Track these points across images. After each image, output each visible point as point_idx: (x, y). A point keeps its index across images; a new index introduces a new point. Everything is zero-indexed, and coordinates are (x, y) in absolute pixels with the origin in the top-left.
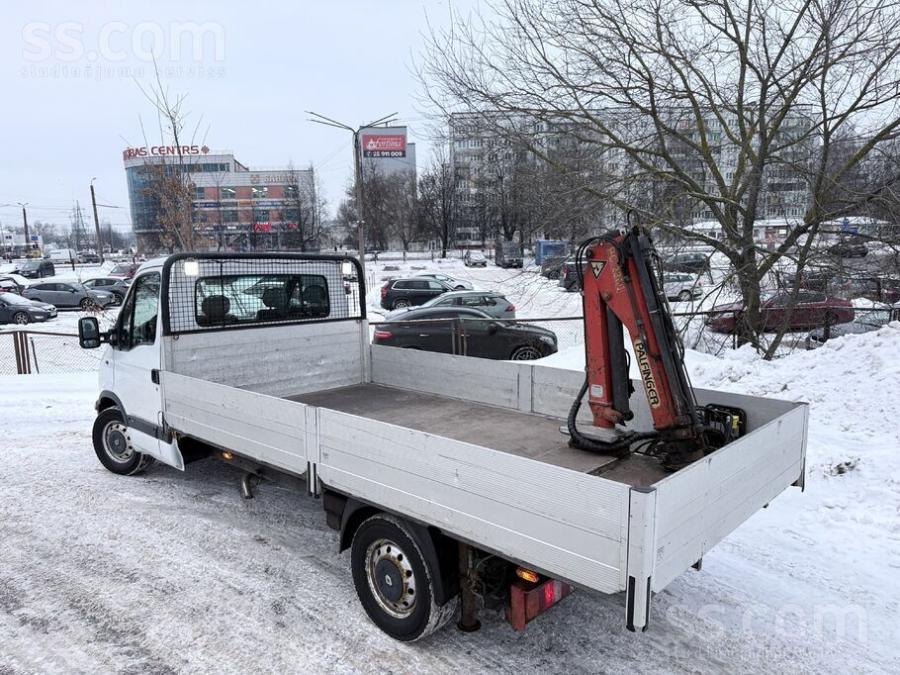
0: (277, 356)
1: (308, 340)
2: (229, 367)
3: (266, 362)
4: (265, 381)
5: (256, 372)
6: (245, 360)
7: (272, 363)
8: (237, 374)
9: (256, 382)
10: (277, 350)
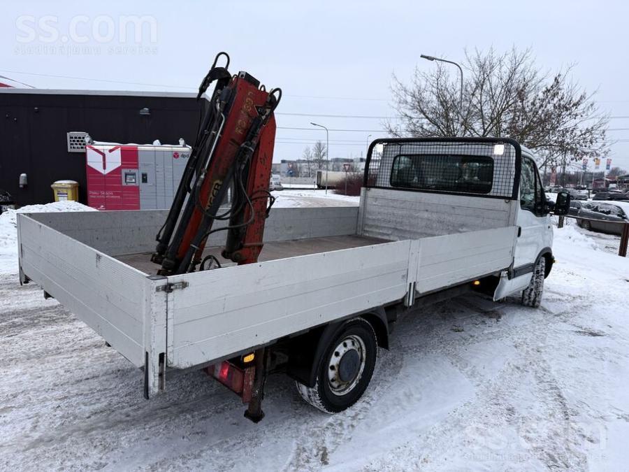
0: (426, 215)
1: (454, 208)
2: (393, 214)
3: (417, 217)
4: (414, 230)
5: (409, 222)
6: (405, 212)
7: (422, 219)
8: (398, 220)
9: (408, 229)
10: (427, 211)
